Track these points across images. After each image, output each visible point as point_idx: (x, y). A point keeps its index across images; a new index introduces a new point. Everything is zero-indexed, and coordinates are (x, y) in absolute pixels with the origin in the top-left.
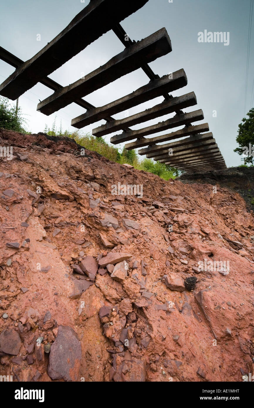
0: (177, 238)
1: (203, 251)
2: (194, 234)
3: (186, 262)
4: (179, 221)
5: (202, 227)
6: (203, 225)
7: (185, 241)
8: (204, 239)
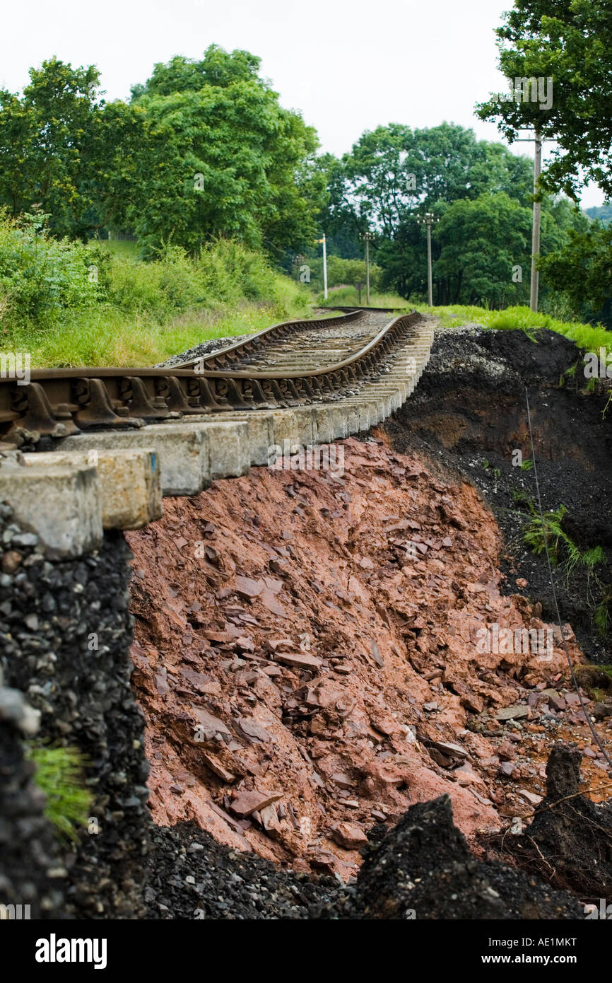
0: (328, 752)
1: (389, 779)
2: (360, 738)
3: (355, 803)
4: (324, 705)
5: (374, 717)
6: (376, 713)
7: (343, 757)
8: (380, 747)
